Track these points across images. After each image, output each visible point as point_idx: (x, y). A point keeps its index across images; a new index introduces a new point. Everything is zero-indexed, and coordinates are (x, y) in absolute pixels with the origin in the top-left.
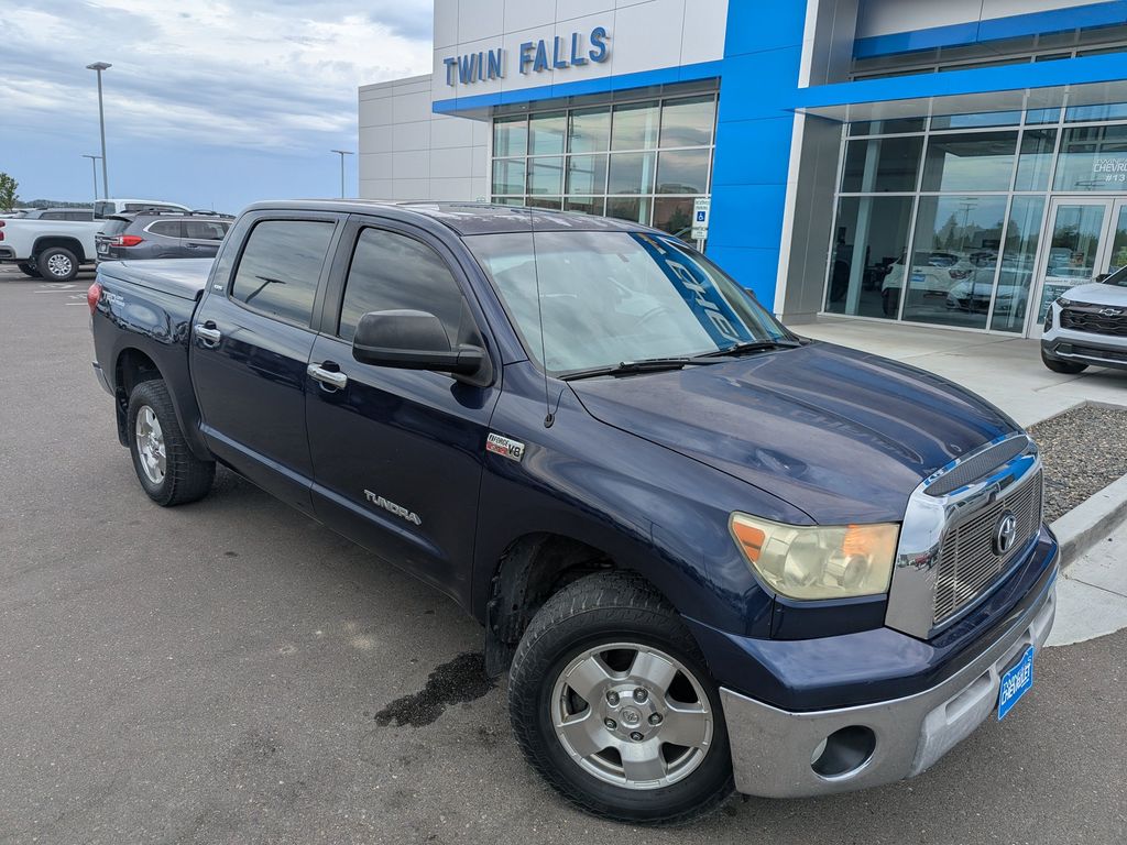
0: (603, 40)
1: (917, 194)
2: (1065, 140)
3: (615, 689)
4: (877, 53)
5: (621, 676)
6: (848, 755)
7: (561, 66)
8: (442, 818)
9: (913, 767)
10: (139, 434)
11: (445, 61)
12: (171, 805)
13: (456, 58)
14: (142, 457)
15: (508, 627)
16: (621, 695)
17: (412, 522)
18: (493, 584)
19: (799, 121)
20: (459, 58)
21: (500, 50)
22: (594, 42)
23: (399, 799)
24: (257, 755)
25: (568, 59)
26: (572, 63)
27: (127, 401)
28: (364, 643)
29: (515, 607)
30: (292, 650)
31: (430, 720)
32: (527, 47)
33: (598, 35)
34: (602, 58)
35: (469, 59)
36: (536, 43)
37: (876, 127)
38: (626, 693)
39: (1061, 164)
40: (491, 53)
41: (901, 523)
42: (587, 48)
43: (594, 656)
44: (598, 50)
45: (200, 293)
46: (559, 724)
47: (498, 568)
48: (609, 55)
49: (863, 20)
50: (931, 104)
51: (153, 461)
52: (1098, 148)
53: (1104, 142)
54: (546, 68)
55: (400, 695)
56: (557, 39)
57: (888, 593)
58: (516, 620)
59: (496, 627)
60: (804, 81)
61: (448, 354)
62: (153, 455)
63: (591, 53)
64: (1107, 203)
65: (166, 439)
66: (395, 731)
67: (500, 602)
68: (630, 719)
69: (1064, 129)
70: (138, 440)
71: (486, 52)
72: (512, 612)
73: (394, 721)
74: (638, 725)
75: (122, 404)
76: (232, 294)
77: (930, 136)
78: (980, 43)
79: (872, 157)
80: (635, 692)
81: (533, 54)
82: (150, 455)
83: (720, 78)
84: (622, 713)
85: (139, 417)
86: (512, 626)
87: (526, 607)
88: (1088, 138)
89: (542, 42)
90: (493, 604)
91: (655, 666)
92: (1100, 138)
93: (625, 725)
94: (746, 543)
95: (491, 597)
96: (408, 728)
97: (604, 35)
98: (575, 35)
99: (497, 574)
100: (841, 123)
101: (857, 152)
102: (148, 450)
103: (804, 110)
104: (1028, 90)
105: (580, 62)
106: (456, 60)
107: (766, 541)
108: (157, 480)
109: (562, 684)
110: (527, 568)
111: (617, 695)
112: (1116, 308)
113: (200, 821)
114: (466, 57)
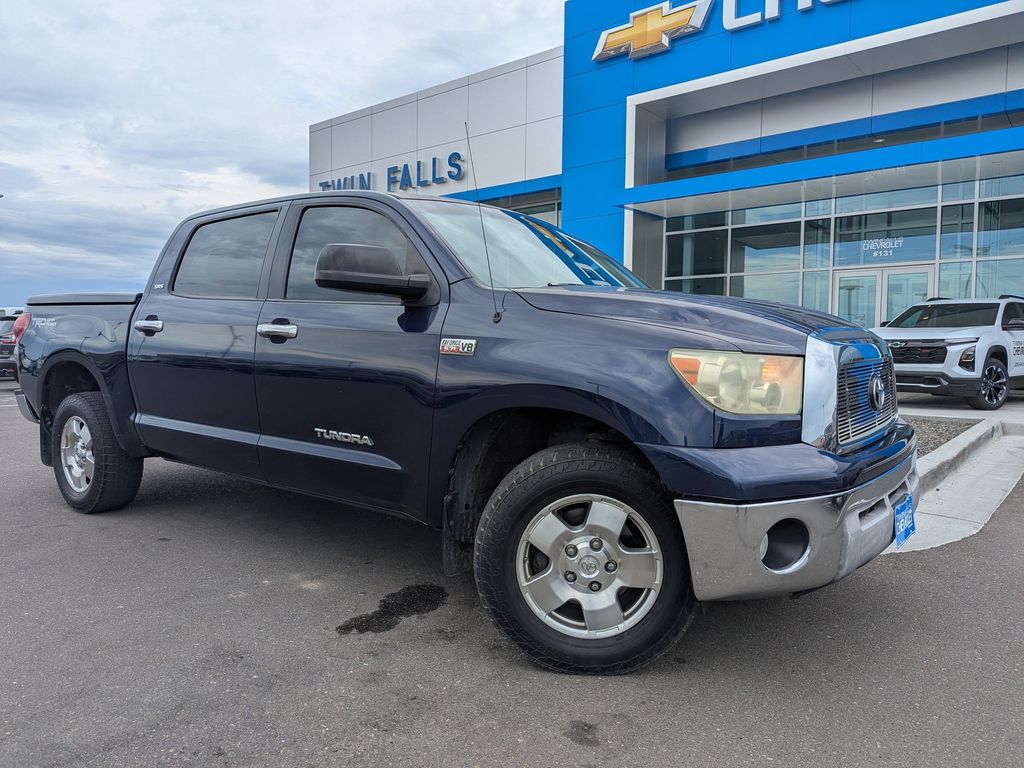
0: (459, 163)
1: (728, 275)
2: (838, 230)
3: (573, 542)
4: (683, 165)
5: (579, 530)
6: (788, 550)
7: (424, 184)
8: (419, 686)
9: (840, 567)
10: (63, 447)
11: (321, 185)
12: (147, 700)
13: (330, 181)
14: (66, 470)
15: (461, 525)
16: (579, 547)
17: (366, 445)
18: (450, 476)
19: (629, 216)
20: (333, 181)
21: (369, 174)
22: (451, 164)
23: (374, 677)
24: (225, 662)
25: (430, 178)
26: (434, 181)
27: (51, 420)
28: (313, 586)
29: (467, 507)
30: (242, 594)
31: (389, 628)
32: (393, 170)
33: (454, 159)
34: (459, 177)
35: (342, 182)
36: (401, 167)
37: (688, 222)
38: (582, 545)
39: (837, 249)
40: (362, 176)
41: (804, 356)
42: (445, 169)
43: (553, 512)
44: (455, 171)
45: (139, 297)
46: (523, 583)
47: (454, 462)
48: (464, 175)
49: (670, 139)
50: (730, 197)
51: (77, 471)
52: (863, 236)
53: (867, 230)
54: (411, 186)
55: (357, 615)
56: (419, 163)
57: (801, 414)
58: (468, 520)
59: (452, 523)
60: (629, 183)
61: (400, 278)
62: (78, 467)
63: (449, 173)
64: (878, 273)
65: (94, 447)
66: (357, 637)
67: (455, 496)
68: (588, 569)
69: (836, 218)
70: (62, 454)
71: (357, 176)
72: (464, 511)
73: (354, 631)
74: (595, 574)
75: (46, 422)
76: (173, 289)
77: (733, 230)
78: (763, 154)
79: (688, 249)
80: (591, 543)
81: (399, 176)
82: (75, 465)
83: (560, 188)
84: (581, 565)
85: (65, 430)
86: (464, 524)
87: (476, 509)
88: (854, 227)
89: (406, 166)
90: (450, 498)
91: (608, 514)
92: (863, 227)
93: (583, 575)
94: (684, 372)
95: (448, 492)
96: (370, 635)
97: (459, 158)
98: (434, 159)
99: (453, 466)
100: (662, 218)
101: (675, 245)
102: (72, 460)
103: (631, 206)
104: (804, 182)
105: (440, 181)
106: (330, 184)
107: (701, 367)
108: (80, 489)
109: (525, 543)
110: (477, 466)
111: (575, 548)
112: (902, 341)
113: (180, 707)
114: (339, 180)
